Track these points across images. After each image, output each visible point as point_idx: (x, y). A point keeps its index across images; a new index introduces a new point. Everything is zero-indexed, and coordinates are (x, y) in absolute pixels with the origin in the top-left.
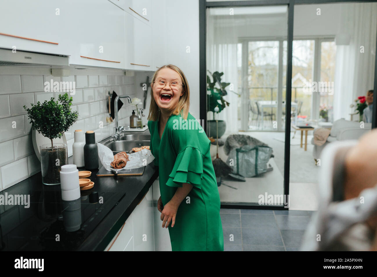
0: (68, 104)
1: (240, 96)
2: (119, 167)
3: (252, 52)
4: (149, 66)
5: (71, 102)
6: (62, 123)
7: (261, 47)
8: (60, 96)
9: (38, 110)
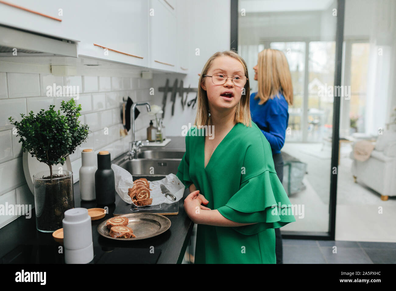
0: (74, 114)
4: (173, 66)
5: (79, 112)
6: (66, 143)
8: (63, 103)
9: (30, 124)
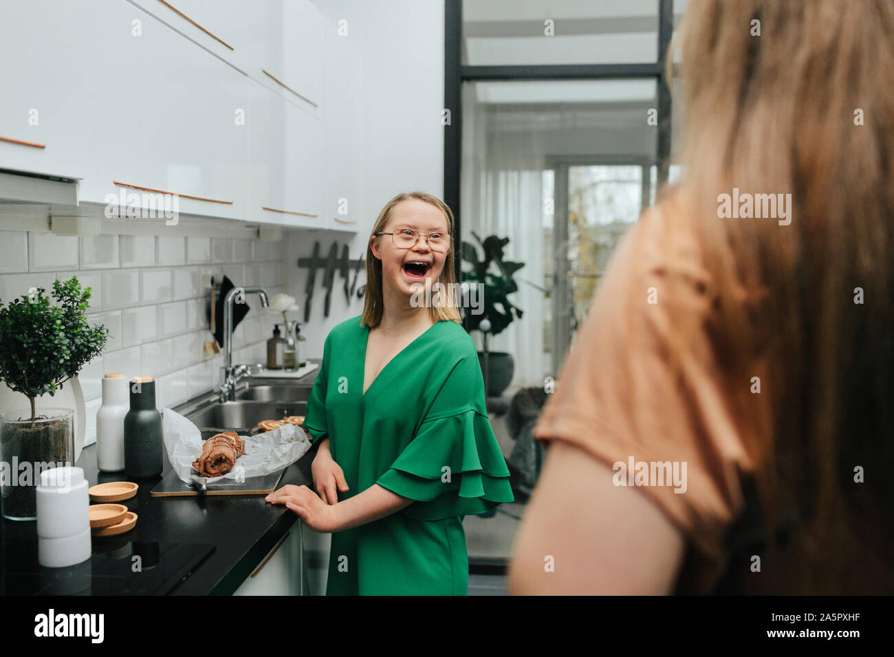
0: (78, 305)
1: (548, 294)
2: (213, 471)
3: (580, 192)
4: (315, 216)
5: (87, 300)
6: (58, 356)
7: (602, 182)
8: (57, 284)
